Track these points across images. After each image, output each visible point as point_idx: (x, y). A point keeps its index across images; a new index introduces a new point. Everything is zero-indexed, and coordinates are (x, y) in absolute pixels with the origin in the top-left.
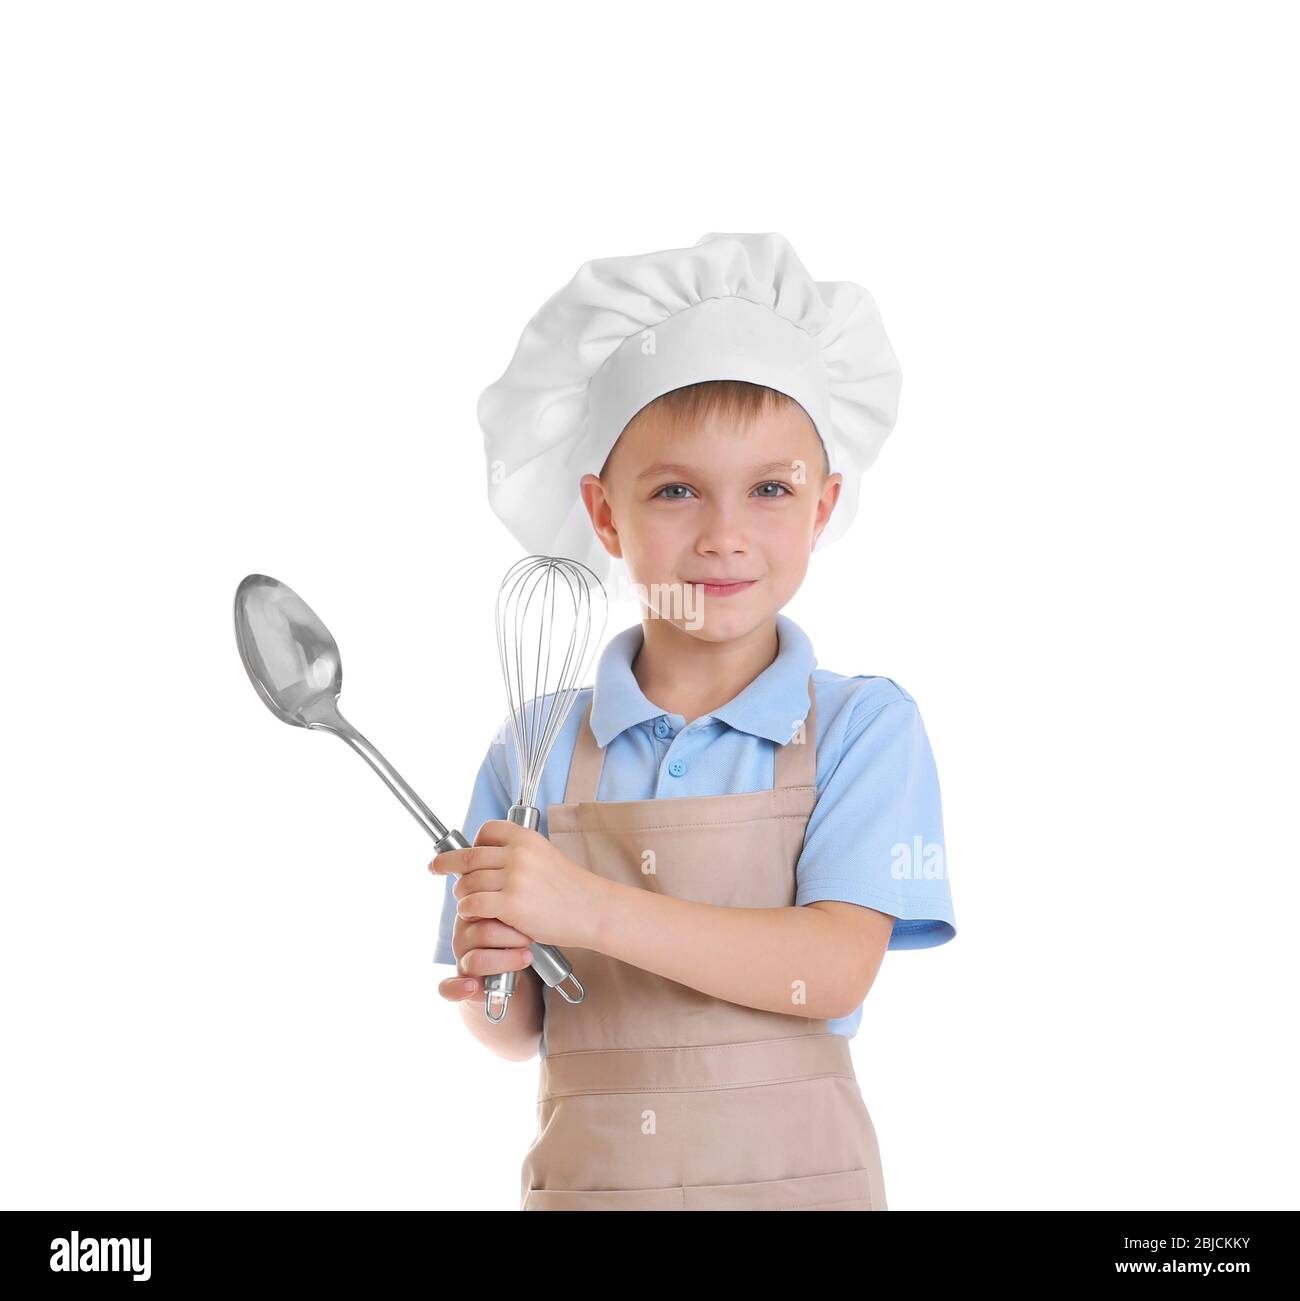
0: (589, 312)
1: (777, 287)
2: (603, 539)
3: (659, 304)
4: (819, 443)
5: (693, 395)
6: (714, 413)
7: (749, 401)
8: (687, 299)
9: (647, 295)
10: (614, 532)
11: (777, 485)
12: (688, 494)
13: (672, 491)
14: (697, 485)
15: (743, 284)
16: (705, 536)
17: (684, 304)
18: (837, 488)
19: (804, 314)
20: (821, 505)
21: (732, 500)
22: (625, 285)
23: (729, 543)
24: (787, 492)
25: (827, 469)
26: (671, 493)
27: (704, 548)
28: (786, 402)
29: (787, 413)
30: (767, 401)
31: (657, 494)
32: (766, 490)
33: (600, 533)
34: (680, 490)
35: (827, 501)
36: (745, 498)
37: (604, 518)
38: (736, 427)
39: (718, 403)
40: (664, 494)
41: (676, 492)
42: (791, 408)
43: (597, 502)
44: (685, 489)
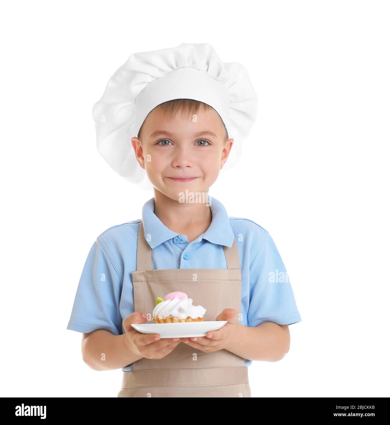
0: (134, 73)
1: (208, 64)
2: (139, 162)
3: (161, 70)
4: (223, 125)
5: (172, 104)
6: (180, 111)
7: (193, 107)
8: (172, 68)
9: (156, 67)
10: (143, 159)
11: (205, 141)
12: (170, 144)
13: (164, 142)
14: (173, 140)
15: (194, 62)
16: (175, 160)
17: (171, 70)
18: (231, 144)
19: (218, 74)
20: (224, 151)
21: (187, 147)
22: (148, 63)
23: (185, 163)
24: (209, 144)
25: (228, 137)
26: (163, 143)
27: (175, 165)
28: (209, 108)
29: (209, 112)
30: (201, 107)
31: (157, 143)
32: (201, 143)
33: (138, 159)
34: (167, 142)
35: (227, 148)
36: (192, 146)
37: (140, 154)
38: (188, 117)
39: (181, 108)
40: (160, 143)
41: (165, 143)
42: (210, 110)
43: (138, 147)
44: (169, 142)
